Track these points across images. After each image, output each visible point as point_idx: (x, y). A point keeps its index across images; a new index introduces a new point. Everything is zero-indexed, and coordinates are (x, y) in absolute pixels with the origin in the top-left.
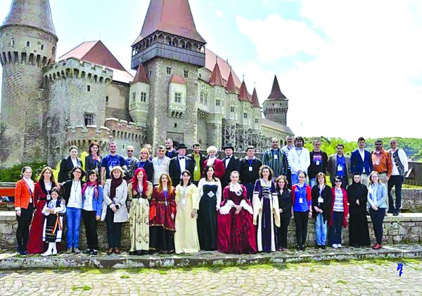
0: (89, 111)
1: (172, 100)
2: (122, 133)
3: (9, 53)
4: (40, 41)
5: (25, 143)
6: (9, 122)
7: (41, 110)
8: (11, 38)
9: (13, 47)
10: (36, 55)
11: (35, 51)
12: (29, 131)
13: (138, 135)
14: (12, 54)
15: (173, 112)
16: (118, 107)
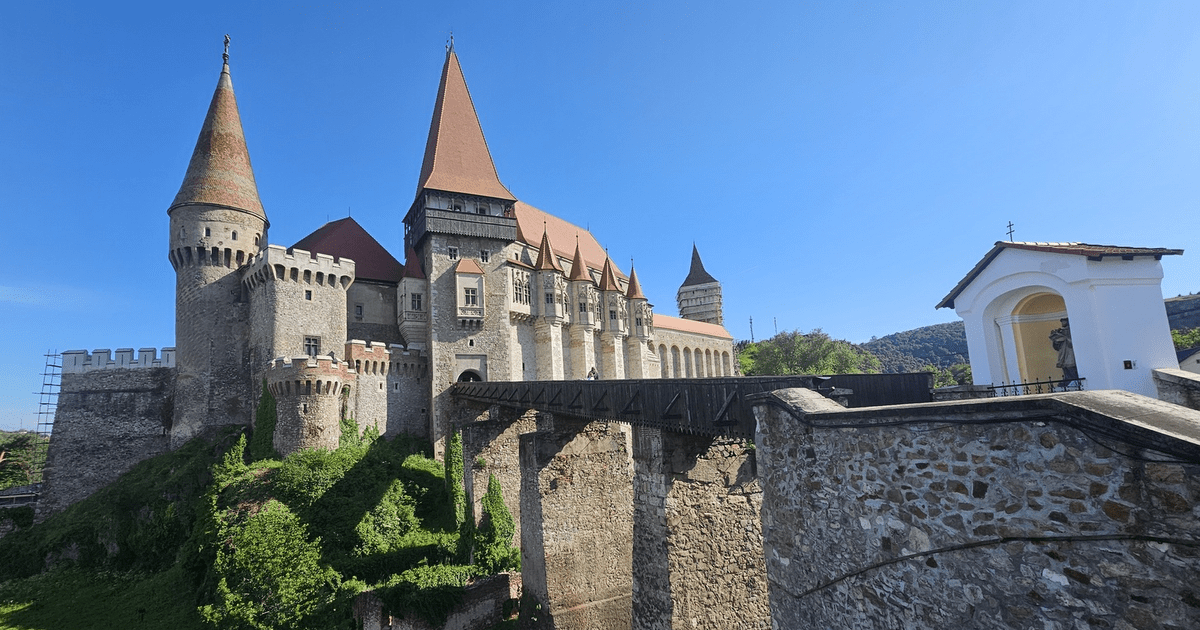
0: (312, 333)
1: (461, 302)
2: (375, 363)
3: (179, 249)
4: (229, 225)
5: (212, 393)
6: (185, 361)
7: (238, 338)
8: (180, 226)
9: (183, 240)
10: (222, 248)
11: (221, 243)
12: (218, 374)
13: (409, 365)
14: (183, 252)
15: (464, 322)
16: (380, 321)
